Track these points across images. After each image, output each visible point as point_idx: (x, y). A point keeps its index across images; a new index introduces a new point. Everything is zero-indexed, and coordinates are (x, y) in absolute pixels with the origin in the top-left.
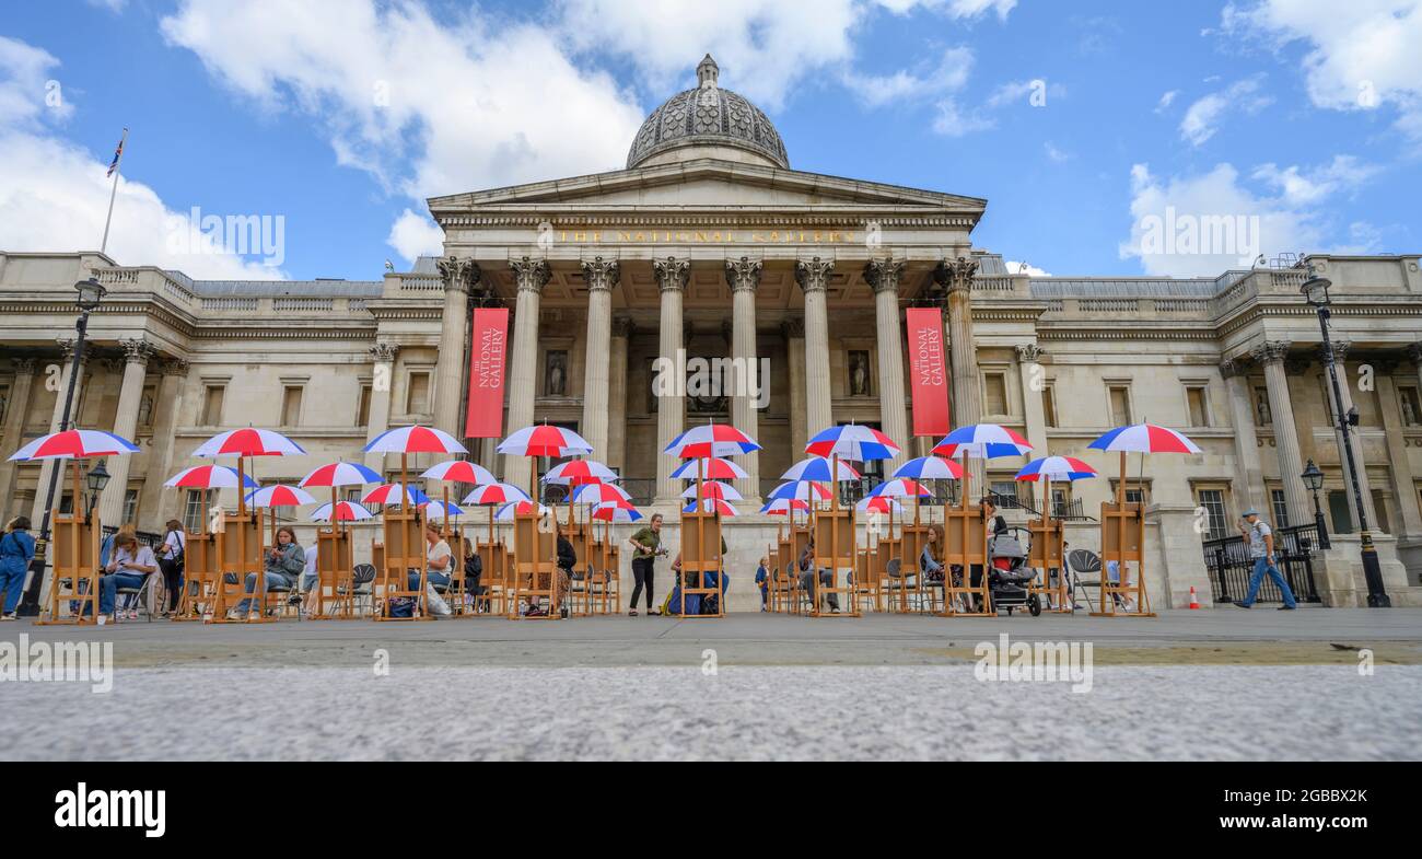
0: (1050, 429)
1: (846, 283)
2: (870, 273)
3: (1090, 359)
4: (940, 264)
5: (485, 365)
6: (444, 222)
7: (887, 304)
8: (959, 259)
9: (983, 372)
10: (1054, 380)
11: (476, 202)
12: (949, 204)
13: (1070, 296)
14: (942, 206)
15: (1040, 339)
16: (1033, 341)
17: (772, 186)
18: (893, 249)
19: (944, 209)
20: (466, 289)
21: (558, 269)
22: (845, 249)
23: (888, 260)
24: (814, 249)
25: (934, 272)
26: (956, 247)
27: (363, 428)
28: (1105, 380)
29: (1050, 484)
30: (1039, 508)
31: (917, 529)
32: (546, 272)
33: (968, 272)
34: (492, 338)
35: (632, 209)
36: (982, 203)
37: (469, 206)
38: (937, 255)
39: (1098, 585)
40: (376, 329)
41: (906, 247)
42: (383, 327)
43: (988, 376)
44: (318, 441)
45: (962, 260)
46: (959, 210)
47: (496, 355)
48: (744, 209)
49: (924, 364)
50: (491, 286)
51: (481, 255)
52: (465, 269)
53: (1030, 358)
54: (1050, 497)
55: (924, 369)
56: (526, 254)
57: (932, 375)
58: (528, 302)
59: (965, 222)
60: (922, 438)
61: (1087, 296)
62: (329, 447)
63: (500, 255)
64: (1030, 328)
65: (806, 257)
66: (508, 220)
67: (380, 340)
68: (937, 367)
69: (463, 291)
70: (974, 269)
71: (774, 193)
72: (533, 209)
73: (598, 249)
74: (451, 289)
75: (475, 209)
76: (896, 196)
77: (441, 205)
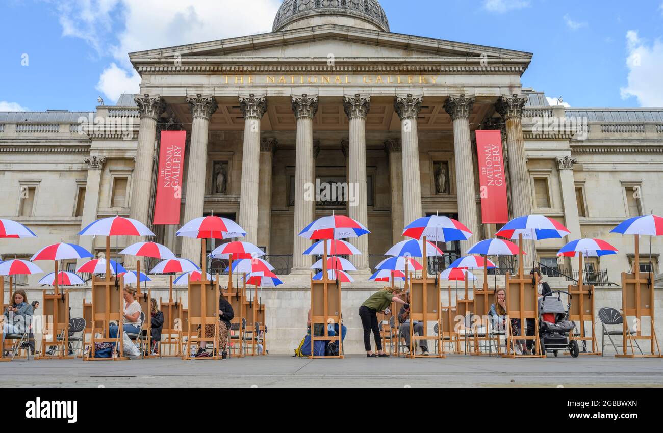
0: (582, 218)
1: (431, 113)
2: (449, 106)
3: (610, 167)
4: (500, 99)
5: (168, 172)
6: (140, 69)
7: (461, 128)
8: (513, 95)
9: (532, 177)
10: (585, 182)
11: (164, 55)
12: (505, 56)
13: (595, 122)
14: (499, 57)
15: (573, 153)
16: (568, 154)
17: (377, 43)
18: (465, 88)
19: (501, 60)
20: (156, 117)
21: (221, 103)
22: (430, 88)
23: (462, 96)
24: (407, 88)
25: (495, 105)
26: (511, 87)
27: (79, 218)
28: (621, 182)
29: (583, 259)
30: (576, 276)
31: (486, 292)
32: (213, 105)
33: (520, 105)
34: (174, 152)
35: (276, 60)
36: (529, 55)
37: (159, 58)
38: (497, 92)
39: (621, 334)
40: (90, 146)
41: (474, 86)
42: (95, 144)
43: (536, 180)
44: (46, 227)
45: (515, 96)
46: (512, 60)
47: (176, 164)
48: (357, 60)
49: (489, 170)
50: (174, 115)
51: (167, 93)
52: (155, 103)
53: (566, 166)
54: (584, 268)
55: (490, 174)
56: (199, 92)
57: (495, 178)
58: (200, 126)
59: (517, 69)
60: (488, 225)
61: (607, 122)
62: (52, 231)
63: (181, 92)
64: (566, 145)
65: (402, 94)
66: (186, 68)
67: (93, 154)
68: (499, 172)
69: (154, 119)
70: (524, 102)
71: (379, 49)
72: (205, 60)
73: (251, 88)
74: (144, 117)
75: (163, 60)
76: (468, 51)
77: (139, 57)
